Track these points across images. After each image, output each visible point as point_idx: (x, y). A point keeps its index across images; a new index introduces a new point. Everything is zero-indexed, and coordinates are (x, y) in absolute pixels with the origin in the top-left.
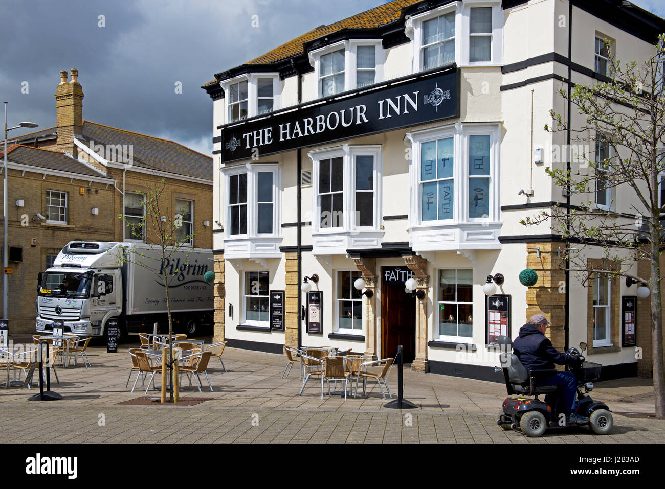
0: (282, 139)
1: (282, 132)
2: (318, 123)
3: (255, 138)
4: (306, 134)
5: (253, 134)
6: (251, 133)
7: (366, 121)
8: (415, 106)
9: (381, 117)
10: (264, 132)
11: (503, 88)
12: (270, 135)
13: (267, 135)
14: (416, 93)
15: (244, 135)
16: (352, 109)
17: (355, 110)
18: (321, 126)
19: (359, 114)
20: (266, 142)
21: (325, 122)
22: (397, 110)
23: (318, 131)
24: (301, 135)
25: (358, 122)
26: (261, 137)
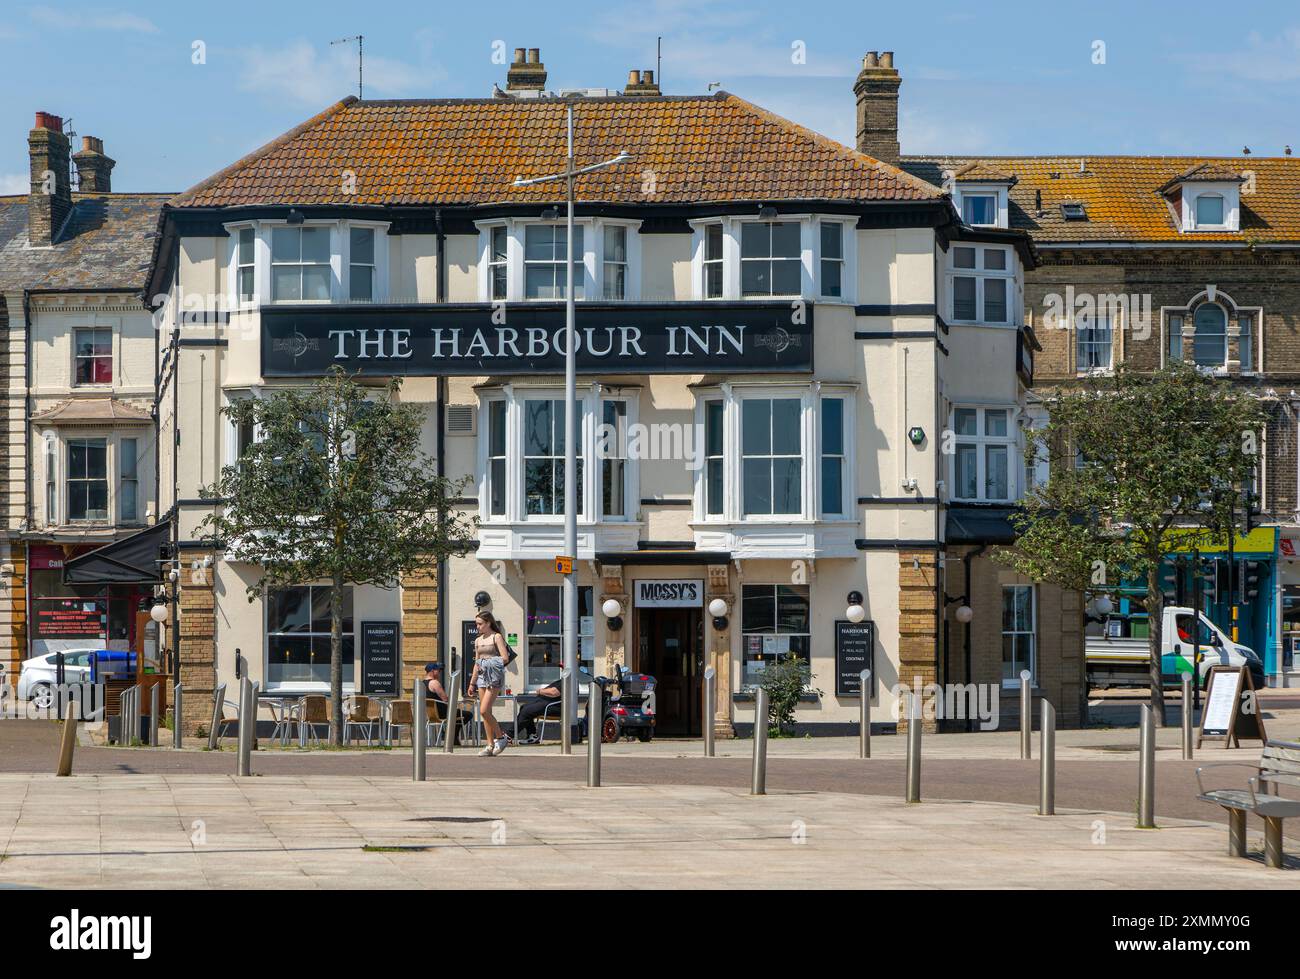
0: (438, 353)
1: (438, 341)
2: (532, 341)
3: (364, 342)
4: (501, 353)
5: (358, 335)
6: (352, 332)
7: (641, 352)
8: (739, 347)
9: (672, 351)
10: (388, 337)
11: (859, 336)
12: (405, 342)
13: (396, 342)
14: (741, 328)
15: (331, 332)
16: (611, 330)
17: (617, 334)
18: (539, 347)
19: (625, 340)
20: (396, 354)
21: (549, 340)
22: (705, 347)
23: (531, 352)
24: (487, 353)
25: (624, 351)
26: (380, 342)
